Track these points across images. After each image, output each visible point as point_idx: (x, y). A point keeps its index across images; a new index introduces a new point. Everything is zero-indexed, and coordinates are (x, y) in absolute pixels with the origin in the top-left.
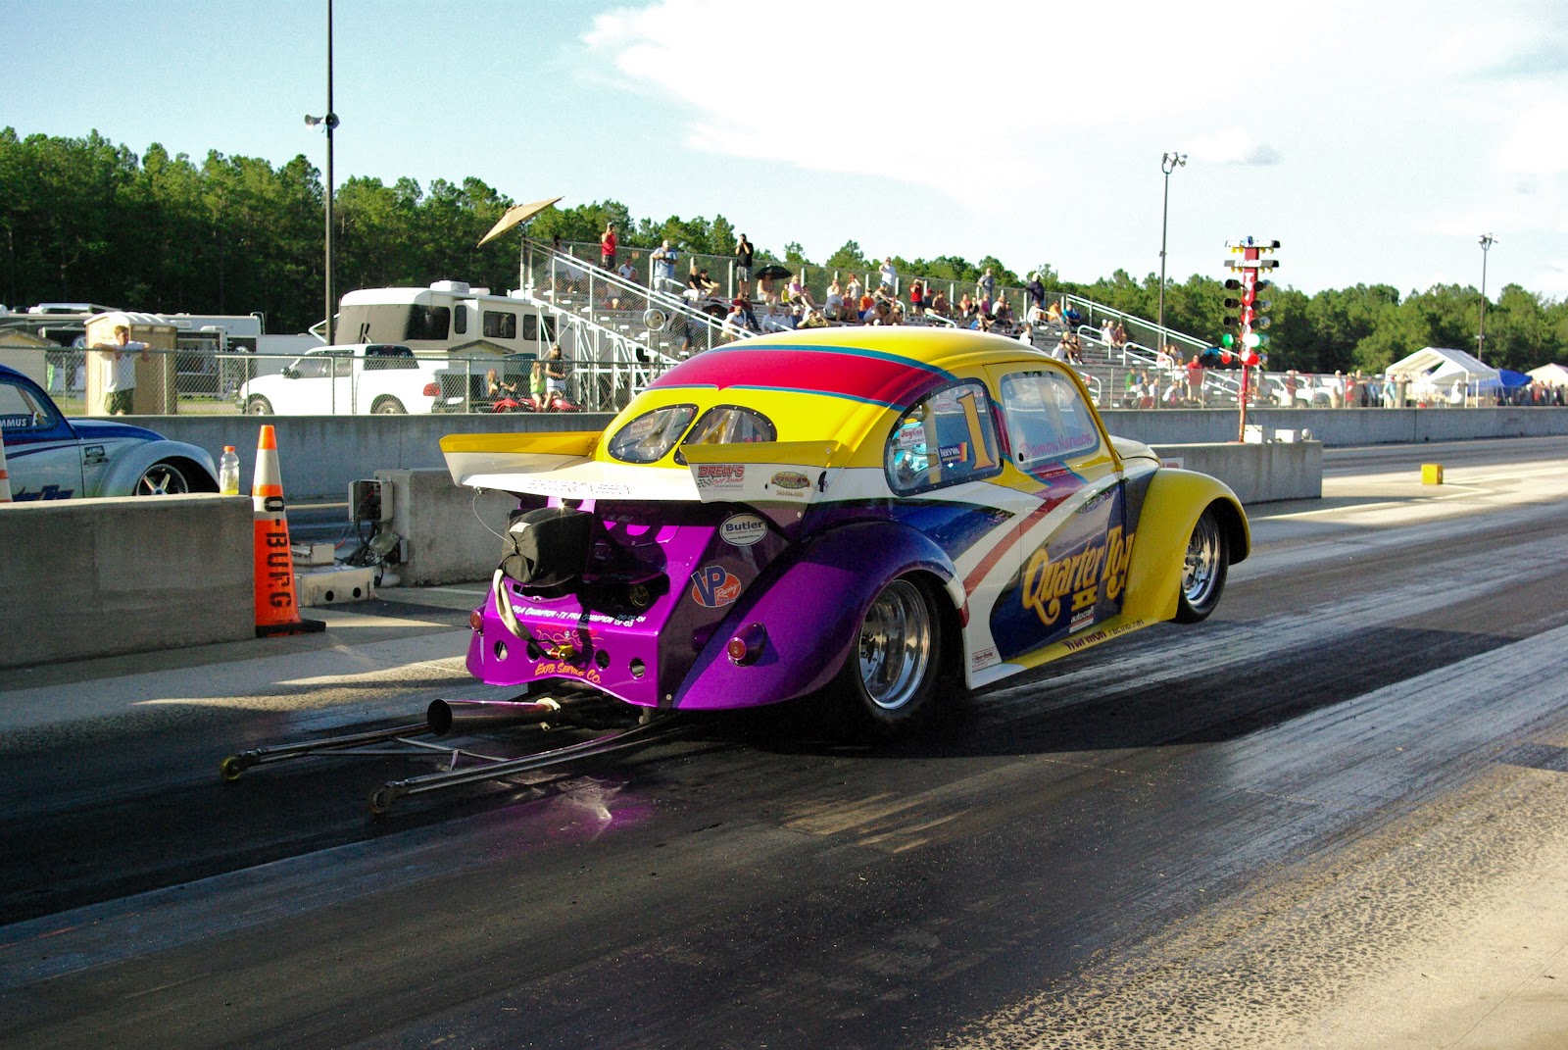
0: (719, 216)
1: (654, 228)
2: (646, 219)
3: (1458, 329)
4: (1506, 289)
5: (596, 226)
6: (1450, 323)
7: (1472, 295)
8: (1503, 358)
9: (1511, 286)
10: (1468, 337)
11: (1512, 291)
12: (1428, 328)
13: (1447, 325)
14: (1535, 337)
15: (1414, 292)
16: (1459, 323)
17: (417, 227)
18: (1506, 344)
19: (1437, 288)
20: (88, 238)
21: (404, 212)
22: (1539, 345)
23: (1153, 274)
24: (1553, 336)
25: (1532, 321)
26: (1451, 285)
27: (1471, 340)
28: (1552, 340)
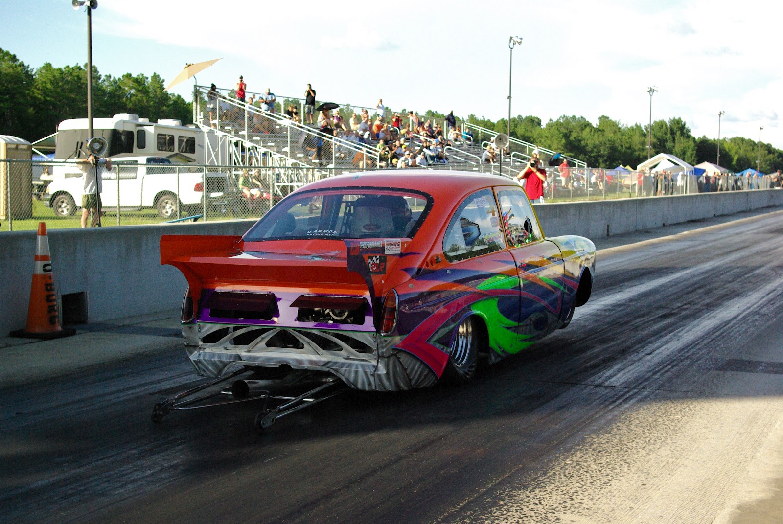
0: (155, 73)
1: (113, 81)
2: (108, 75)
3: (580, 141)
4: (600, 119)
5: (80, 79)
6: (575, 138)
7: (583, 122)
8: (605, 158)
9: (603, 117)
10: (585, 147)
11: (604, 119)
12: (564, 141)
13: (573, 139)
14: (622, 146)
15: (550, 120)
16: (580, 138)
18: (607, 150)
19: (563, 118)
22: (623, 150)
23: (405, 110)
24: (631, 145)
25: (620, 137)
26: (571, 116)
27: (587, 148)
28: (629, 148)
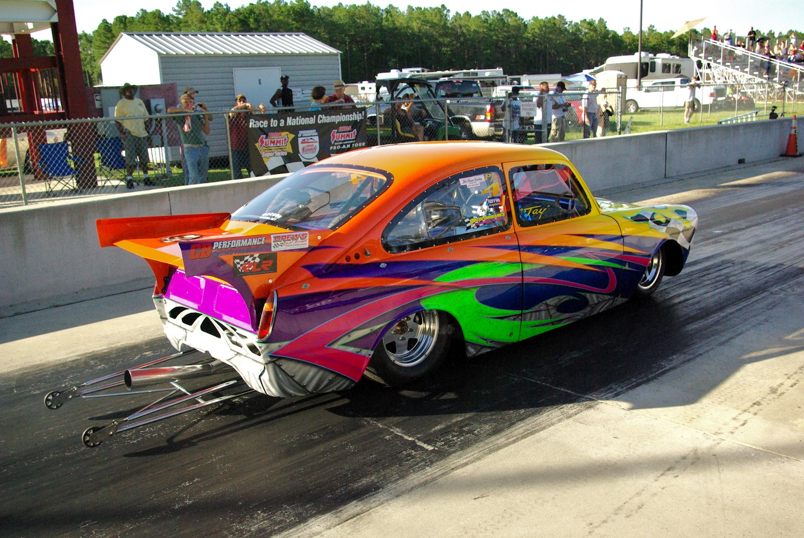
17: (491, 30)
20: (375, 43)
21: (486, 24)
